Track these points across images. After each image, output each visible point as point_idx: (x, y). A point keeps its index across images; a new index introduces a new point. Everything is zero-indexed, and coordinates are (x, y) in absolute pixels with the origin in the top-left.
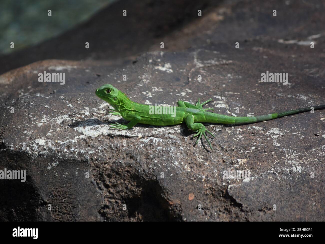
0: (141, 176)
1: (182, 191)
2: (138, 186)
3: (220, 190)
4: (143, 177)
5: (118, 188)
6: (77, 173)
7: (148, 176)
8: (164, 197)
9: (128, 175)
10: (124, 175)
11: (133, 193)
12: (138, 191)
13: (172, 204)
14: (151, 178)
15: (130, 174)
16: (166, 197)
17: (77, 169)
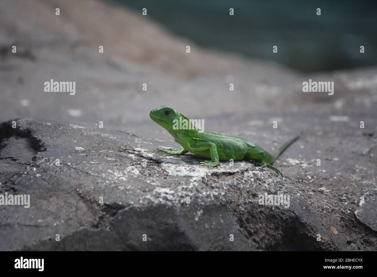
0: (277, 215)
1: (323, 225)
2: (276, 229)
3: (349, 220)
4: (280, 216)
5: (259, 234)
6: (222, 221)
7: (284, 214)
8: (311, 235)
9: (264, 217)
10: (260, 218)
11: (275, 238)
12: (278, 235)
13: (324, 242)
14: (288, 215)
15: (265, 214)
16: (313, 235)
17: (220, 215)
